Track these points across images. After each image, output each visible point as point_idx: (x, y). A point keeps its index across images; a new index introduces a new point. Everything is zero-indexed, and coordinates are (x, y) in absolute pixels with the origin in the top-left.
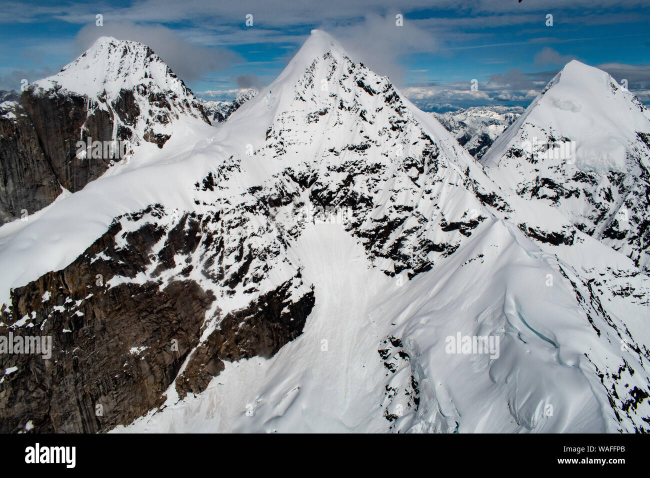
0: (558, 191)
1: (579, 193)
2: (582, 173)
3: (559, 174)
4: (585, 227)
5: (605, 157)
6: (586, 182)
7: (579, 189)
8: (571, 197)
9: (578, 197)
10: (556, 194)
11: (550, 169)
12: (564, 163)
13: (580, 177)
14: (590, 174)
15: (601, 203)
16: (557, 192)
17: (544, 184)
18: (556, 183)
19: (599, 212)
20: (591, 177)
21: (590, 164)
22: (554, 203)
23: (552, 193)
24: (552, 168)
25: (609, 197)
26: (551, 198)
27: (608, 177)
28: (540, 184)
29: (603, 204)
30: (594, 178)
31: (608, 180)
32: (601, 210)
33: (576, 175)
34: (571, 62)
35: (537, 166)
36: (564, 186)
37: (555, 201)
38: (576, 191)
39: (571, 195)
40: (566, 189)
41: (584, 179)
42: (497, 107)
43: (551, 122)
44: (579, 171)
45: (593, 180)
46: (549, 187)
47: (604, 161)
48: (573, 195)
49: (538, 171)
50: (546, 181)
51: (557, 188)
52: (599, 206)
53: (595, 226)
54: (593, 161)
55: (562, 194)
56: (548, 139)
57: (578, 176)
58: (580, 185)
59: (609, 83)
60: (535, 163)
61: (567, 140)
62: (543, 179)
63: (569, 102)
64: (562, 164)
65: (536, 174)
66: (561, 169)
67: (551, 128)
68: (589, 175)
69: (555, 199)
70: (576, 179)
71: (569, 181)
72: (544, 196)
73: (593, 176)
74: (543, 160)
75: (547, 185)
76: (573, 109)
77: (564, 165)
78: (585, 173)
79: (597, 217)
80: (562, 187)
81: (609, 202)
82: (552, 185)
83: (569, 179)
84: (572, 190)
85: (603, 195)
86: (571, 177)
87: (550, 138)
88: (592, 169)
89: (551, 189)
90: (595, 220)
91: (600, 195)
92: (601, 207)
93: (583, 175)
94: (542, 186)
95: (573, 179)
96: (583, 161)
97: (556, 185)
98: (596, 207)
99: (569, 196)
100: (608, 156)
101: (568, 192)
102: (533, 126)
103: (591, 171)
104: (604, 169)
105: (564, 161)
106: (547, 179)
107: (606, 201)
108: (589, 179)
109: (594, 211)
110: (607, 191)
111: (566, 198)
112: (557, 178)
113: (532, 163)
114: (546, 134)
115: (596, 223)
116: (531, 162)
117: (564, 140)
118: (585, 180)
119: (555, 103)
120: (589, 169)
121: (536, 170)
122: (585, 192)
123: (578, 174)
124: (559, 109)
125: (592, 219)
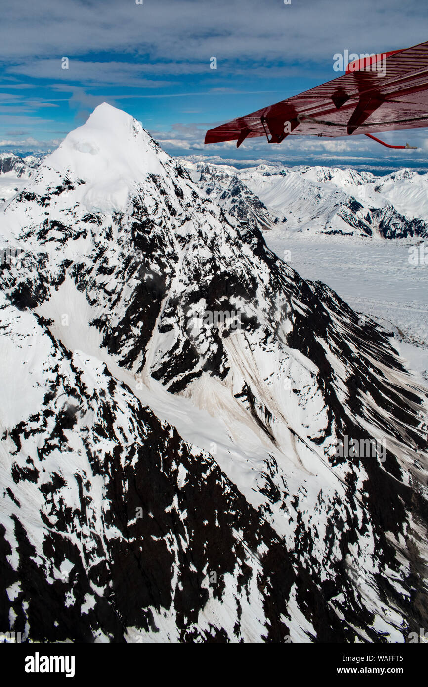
0: (67, 233)
1: (87, 234)
2: (91, 215)
3: (70, 216)
4: (85, 266)
5: (109, 199)
6: (94, 223)
7: (87, 230)
8: (79, 238)
9: (85, 238)
10: (64, 236)
11: (62, 211)
12: (77, 205)
13: (89, 218)
14: (97, 214)
15: (100, 242)
16: (66, 235)
17: (53, 227)
18: (65, 225)
19: (98, 251)
20: (98, 218)
21: (97, 205)
22: (61, 245)
23: (60, 235)
24: (63, 210)
25: (109, 236)
26: (59, 240)
27: (113, 217)
28: (49, 227)
29: (102, 244)
30: (100, 219)
31: (112, 220)
32: (100, 248)
33: (85, 217)
34: (102, 104)
35: (48, 209)
36: (73, 227)
37: (63, 243)
38: (84, 232)
39: (79, 237)
40: (74, 231)
41: (92, 220)
42: (197, 157)
43: (70, 165)
44: (88, 213)
45: (100, 220)
46: (59, 230)
47: (108, 202)
48: (81, 236)
49: (48, 214)
50: (55, 224)
51: (66, 230)
52: (99, 245)
53: (94, 264)
54: (100, 202)
55: (71, 236)
56: (62, 181)
57: (87, 217)
58: (88, 226)
59: (132, 126)
60: (46, 206)
61: (83, 183)
62: (52, 222)
63: (88, 145)
64: (74, 207)
65: (45, 217)
66: (73, 212)
67: (69, 171)
68: (97, 216)
69: (63, 241)
70: (85, 221)
71: (78, 222)
72: (52, 239)
73: (100, 217)
74: (56, 203)
75: (56, 228)
76: (92, 152)
77: (76, 207)
78: (94, 215)
79: (96, 255)
80: (71, 229)
81: (109, 240)
82: (61, 227)
83: (78, 221)
84: (80, 231)
85: (104, 234)
86: (80, 218)
87: (64, 181)
88: (99, 210)
89: (60, 232)
90: (94, 259)
91: (101, 235)
92: (100, 246)
93: (92, 217)
94: (51, 229)
95: (82, 221)
96: (91, 203)
97: (65, 227)
98: (96, 246)
99: (77, 237)
100: (111, 197)
101: (76, 233)
102: (50, 169)
103: (99, 212)
104: (109, 210)
105: (77, 204)
106: (56, 222)
107: (106, 240)
108: (97, 220)
109: (94, 250)
110: (108, 230)
111: (74, 239)
112: (66, 220)
113: (43, 206)
114: (61, 176)
115: (95, 262)
116: (41, 205)
117: (80, 182)
118: (94, 221)
119: (75, 146)
120: (96, 210)
121: (46, 213)
122: (92, 233)
123: (87, 215)
124: (78, 151)
125: (92, 258)
